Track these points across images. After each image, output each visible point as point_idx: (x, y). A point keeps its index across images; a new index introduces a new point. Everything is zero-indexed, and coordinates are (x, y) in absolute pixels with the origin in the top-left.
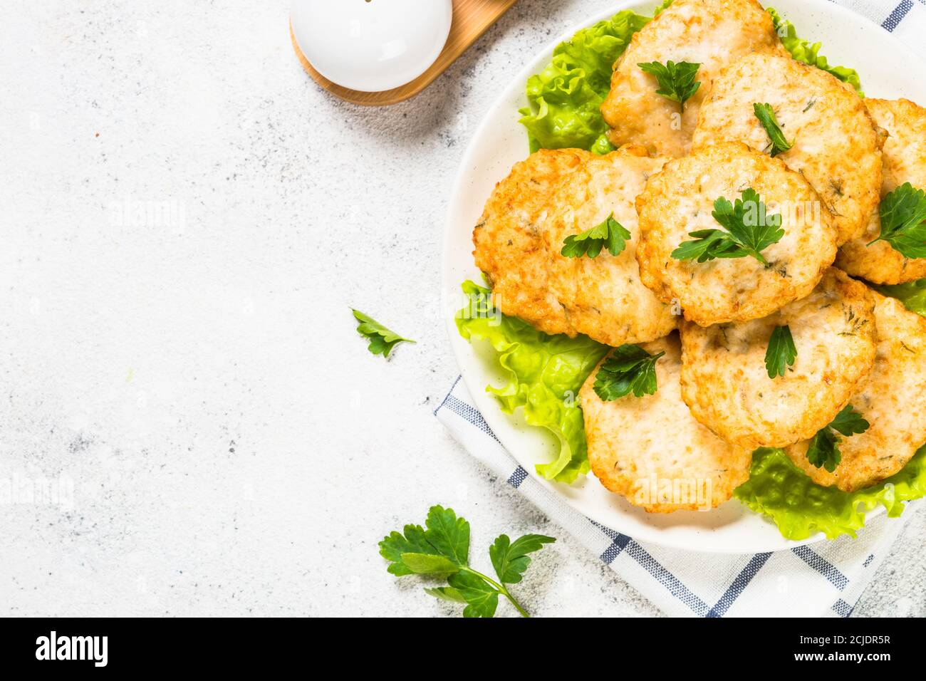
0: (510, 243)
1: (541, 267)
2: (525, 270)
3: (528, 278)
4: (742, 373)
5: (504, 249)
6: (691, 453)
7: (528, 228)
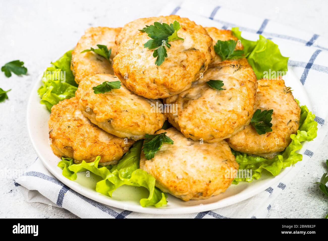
0: (69, 127)
1: (89, 129)
2: (82, 133)
3: (86, 135)
4: (205, 101)
5: (67, 130)
6: (207, 159)
7: (73, 119)
